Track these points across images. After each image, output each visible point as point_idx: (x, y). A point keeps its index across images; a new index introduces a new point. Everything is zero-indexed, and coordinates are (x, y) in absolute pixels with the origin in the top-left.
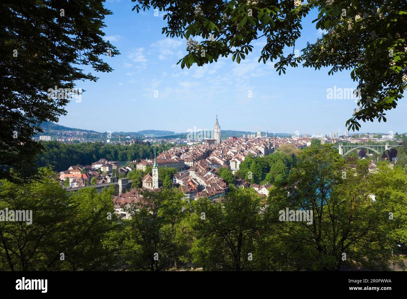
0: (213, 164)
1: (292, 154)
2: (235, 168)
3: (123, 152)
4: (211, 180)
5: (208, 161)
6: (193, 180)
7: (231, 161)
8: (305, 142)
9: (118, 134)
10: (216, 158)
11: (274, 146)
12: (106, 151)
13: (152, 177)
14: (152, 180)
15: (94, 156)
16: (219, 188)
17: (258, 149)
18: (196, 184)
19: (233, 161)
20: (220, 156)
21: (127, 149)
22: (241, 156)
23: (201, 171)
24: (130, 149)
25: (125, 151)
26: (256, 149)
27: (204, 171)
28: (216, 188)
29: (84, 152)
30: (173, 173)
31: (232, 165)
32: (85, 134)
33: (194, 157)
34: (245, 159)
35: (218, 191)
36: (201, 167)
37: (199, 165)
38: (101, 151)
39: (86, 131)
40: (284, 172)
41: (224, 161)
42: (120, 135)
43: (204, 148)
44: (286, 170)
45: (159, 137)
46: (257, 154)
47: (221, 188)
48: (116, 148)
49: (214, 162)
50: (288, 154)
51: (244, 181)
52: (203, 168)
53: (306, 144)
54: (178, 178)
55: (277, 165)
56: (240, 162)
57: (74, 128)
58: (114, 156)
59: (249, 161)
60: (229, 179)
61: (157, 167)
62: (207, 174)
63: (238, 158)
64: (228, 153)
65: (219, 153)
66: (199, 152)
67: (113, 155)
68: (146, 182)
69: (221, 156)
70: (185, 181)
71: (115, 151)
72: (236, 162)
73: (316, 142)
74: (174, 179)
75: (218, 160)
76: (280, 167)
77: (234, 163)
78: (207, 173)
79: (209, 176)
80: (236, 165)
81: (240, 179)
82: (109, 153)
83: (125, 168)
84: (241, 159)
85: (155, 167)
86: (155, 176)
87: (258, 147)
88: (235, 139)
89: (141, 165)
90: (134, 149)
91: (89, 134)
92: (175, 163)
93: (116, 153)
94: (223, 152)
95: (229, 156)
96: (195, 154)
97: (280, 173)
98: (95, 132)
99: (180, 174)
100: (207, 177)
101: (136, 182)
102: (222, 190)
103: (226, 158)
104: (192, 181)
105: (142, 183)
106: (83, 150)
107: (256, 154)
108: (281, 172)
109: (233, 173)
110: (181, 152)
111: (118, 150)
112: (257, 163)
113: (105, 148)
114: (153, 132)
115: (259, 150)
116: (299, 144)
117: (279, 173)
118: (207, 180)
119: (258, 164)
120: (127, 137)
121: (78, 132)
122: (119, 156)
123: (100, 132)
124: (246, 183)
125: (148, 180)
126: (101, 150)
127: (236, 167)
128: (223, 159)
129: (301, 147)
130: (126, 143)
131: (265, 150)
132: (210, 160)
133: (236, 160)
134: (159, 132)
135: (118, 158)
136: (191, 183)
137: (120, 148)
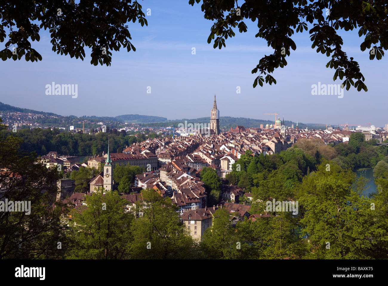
0: (195, 163)
1: (315, 152)
2: (226, 169)
3: (86, 143)
4: (186, 184)
5: (189, 158)
6: (160, 183)
7: (222, 159)
8: (340, 137)
9: (86, 119)
10: (201, 154)
11: (292, 140)
12: (61, 141)
13: (103, 177)
14: (102, 181)
15: (43, 147)
16: (194, 195)
17: (266, 144)
18: (163, 189)
19: (226, 159)
20: (208, 152)
21: (91, 139)
22: (237, 152)
23: (175, 172)
24: (95, 139)
25: (88, 142)
26: (263, 144)
27: (179, 171)
28: (189, 195)
29: (29, 141)
30: (136, 172)
31: (224, 164)
32: (40, 117)
33: (173, 152)
34: (241, 156)
35: (191, 199)
36: (176, 165)
37: (173, 163)
38: (53, 142)
39: (42, 113)
40: (295, 177)
41: (212, 159)
42: (89, 120)
43: (190, 141)
44: (299, 174)
45: (144, 124)
46: (263, 151)
47: (196, 196)
48: (76, 138)
49: (198, 160)
50: (310, 152)
51: (237, 188)
52: (178, 168)
53: (342, 140)
54: (141, 180)
55: (287, 167)
56: (234, 161)
57: (26, 109)
58: (73, 148)
59: (246, 160)
60: (212, 183)
61: (110, 165)
62: (182, 176)
63: (231, 155)
64: (221, 149)
65: (208, 148)
66: (181, 146)
67: (71, 147)
68: (95, 184)
69: (210, 152)
70: (150, 184)
71: (74, 142)
72: (229, 161)
73: (359, 137)
74: (136, 182)
75: (205, 157)
76: (290, 169)
77: (226, 162)
78: (182, 174)
79: (184, 179)
80: (228, 165)
81: (231, 185)
82: (65, 143)
83: (80, 165)
84: (236, 157)
85: (108, 163)
86: (107, 176)
87: (267, 141)
88: (241, 130)
89: (94, 161)
90: (102, 140)
91: (46, 118)
92: (143, 159)
93: (76, 144)
94: (214, 146)
95: (220, 153)
96: (176, 149)
97: (290, 178)
98: (56, 115)
99: (145, 175)
100: (181, 180)
101: (82, 184)
102: (198, 199)
103: (216, 154)
104: (158, 185)
105: (89, 185)
106: (27, 138)
107: (261, 151)
108: (292, 176)
109: (224, 176)
110: (159, 145)
111: (79, 141)
112: (257, 163)
113: (60, 137)
114: (137, 117)
115: (267, 146)
116: (331, 139)
117: (288, 179)
118: (180, 183)
119: (259, 164)
120: (98, 124)
121: (30, 114)
122: (80, 149)
123: (63, 115)
124: (238, 190)
125: (97, 182)
126: (55, 139)
127: (228, 168)
128: (212, 156)
129: (333, 143)
130: (93, 131)
131: (276, 146)
132: (191, 157)
133: (229, 158)
134: (145, 118)
135: (78, 152)
136: (155, 188)
137: (81, 137)
